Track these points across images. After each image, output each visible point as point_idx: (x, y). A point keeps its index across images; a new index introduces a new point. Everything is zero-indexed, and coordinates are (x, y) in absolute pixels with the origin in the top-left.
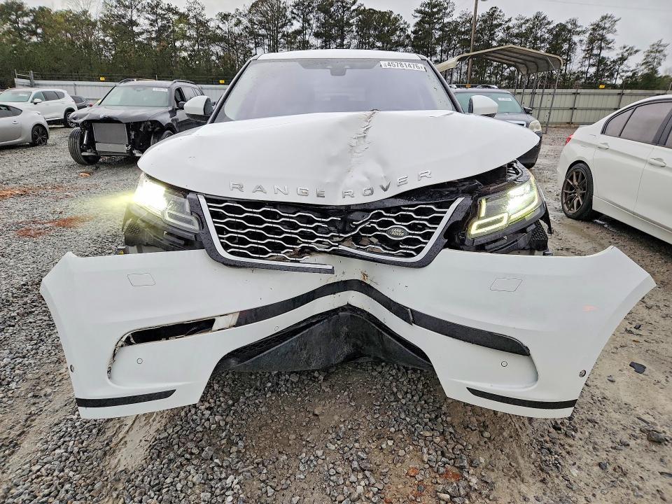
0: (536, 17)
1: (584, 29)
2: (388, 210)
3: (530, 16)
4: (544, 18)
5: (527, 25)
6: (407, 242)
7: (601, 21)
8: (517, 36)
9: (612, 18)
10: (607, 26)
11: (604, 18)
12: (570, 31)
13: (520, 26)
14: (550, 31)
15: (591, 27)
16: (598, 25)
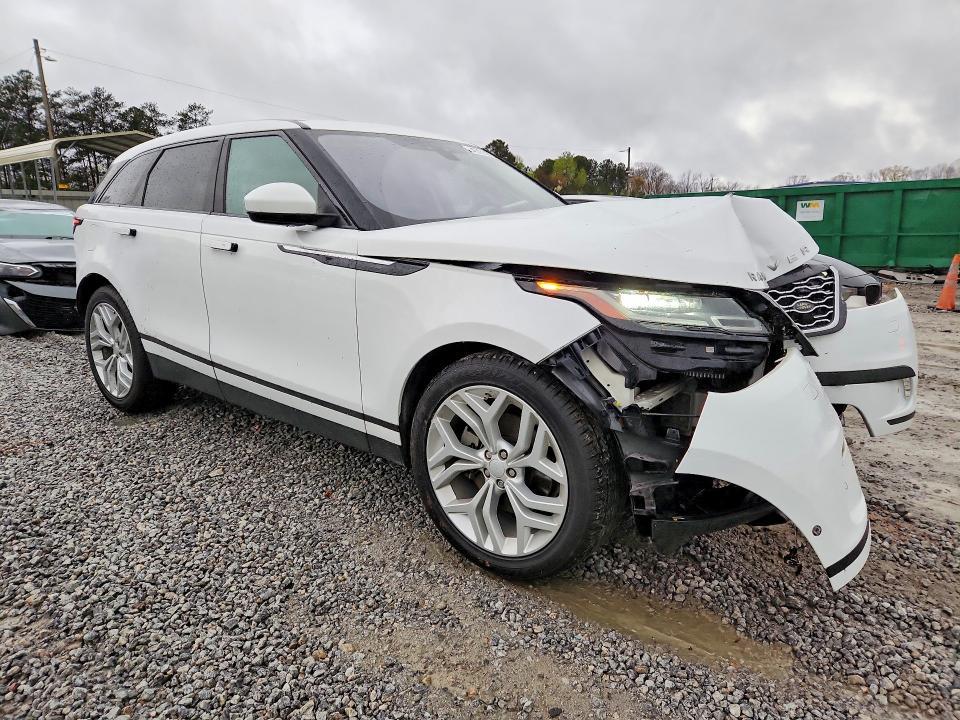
0: (96, 95)
1: (169, 119)
2: (784, 288)
3: (87, 91)
4: (109, 97)
5: (86, 103)
6: (816, 312)
7: (190, 111)
8: (72, 117)
9: (203, 109)
10: (199, 118)
11: (193, 108)
12: (151, 119)
13: (75, 104)
14: (123, 116)
15: (179, 117)
16: (185, 115)
